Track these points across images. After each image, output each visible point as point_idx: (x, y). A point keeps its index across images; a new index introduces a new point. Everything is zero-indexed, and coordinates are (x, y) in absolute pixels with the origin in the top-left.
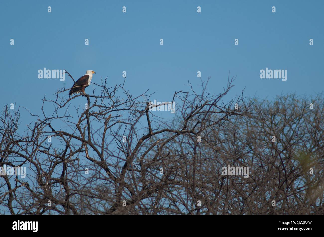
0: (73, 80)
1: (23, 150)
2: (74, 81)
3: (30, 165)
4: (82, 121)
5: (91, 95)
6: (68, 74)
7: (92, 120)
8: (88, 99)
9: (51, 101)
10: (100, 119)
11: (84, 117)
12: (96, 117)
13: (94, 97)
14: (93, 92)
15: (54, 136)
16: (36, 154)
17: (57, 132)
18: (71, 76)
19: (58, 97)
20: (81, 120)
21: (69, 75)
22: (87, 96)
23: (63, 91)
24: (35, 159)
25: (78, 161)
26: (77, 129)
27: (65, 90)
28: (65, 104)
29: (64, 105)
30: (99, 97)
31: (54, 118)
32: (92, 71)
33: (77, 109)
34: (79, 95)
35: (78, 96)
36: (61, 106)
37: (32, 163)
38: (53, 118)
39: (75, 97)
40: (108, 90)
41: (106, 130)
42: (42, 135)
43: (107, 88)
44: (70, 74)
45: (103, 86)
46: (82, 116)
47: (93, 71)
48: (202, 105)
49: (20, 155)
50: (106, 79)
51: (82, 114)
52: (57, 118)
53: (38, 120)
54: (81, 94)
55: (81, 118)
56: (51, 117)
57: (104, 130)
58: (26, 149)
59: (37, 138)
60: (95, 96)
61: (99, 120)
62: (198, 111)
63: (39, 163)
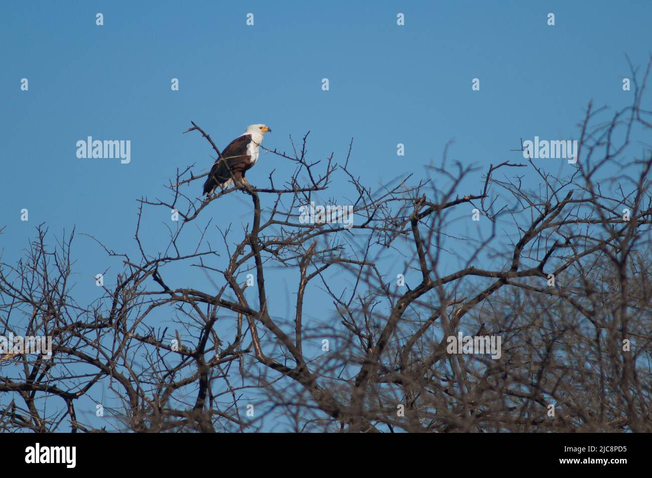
0: (215, 148)
1: (88, 344)
2: (218, 152)
3: (112, 382)
4: (238, 264)
5: (264, 188)
6: (202, 132)
7: (266, 259)
8: (256, 200)
9: (162, 204)
10: (286, 260)
11: (243, 254)
12: (276, 253)
13: (273, 191)
14: (270, 178)
15: (170, 303)
16: (126, 351)
17: (178, 291)
18: (208, 137)
19: (178, 195)
20: (238, 260)
21: (204, 135)
22: (253, 192)
23: (189, 181)
24: (124, 365)
25: (240, 361)
26: (229, 285)
27: (193, 178)
28: (199, 211)
29: (196, 214)
30: (285, 191)
31: (170, 259)
32: (260, 125)
33: (224, 235)
34: (233, 189)
35: (229, 191)
36: (189, 217)
37: (115, 377)
38: (166, 259)
39: (223, 193)
40: (310, 168)
41: (305, 284)
42: (139, 301)
43: (308, 164)
44: (207, 134)
45: (297, 160)
46: (240, 250)
47: (263, 126)
48: (558, 203)
49: (82, 358)
50: (304, 139)
51: (238, 246)
52: (178, 258)
53: (126, 263)
54: (237, 187)
55: (235, 256)
56: (162, 257)
57: (300, 284)
58: (97, 340)
59: (123, 313)
60: (276, 188)
61: (283, 261)
62: (548, 221)
63: (132, 374)
